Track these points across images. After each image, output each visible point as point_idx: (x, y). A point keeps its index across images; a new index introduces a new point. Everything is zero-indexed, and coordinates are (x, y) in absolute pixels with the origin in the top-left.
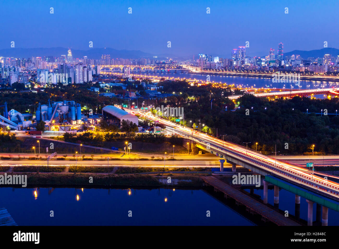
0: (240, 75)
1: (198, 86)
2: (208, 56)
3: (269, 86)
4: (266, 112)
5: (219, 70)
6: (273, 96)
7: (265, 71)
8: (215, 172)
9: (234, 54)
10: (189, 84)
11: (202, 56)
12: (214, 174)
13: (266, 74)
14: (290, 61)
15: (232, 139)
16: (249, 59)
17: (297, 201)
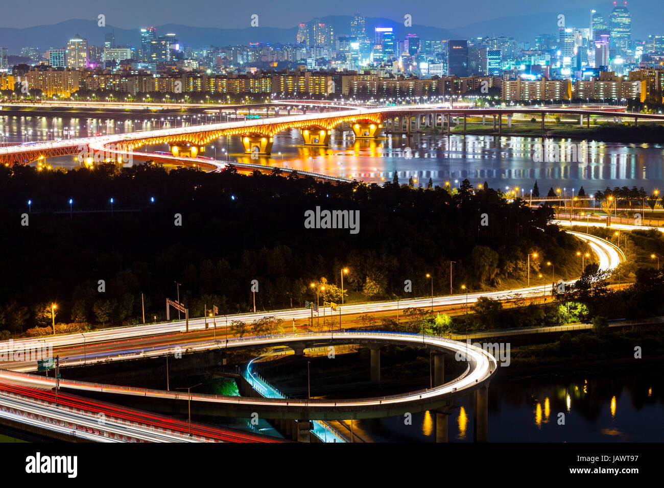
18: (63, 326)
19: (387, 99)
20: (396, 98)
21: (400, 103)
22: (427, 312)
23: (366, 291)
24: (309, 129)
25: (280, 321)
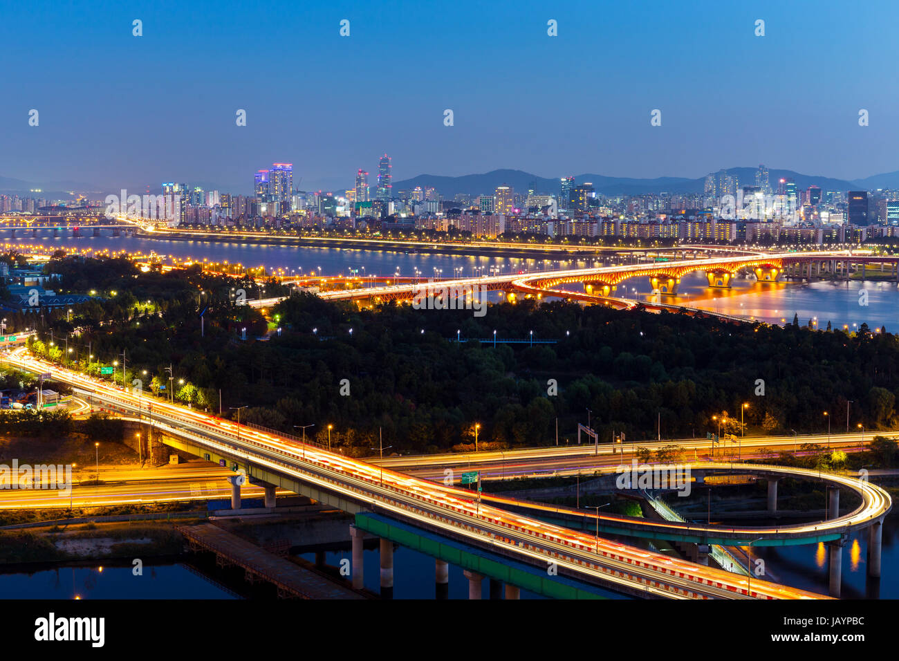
0: (278, 242)
1: (163, 272)
2: (188, 188)
3: (357, 271)
4: (351, 341)
5: (220, 227)
6: (369, 298)
7: (346, 231)
8: (216, 512)
9: (261, 185)
10: (137, 266)
11: (171, 187)
12: (214, 518)
13: (350, 238)
14: (410, 203)
15: (264, 418)
16: (304, 198)
17: (440, 576)
18: (485, 444)
19: (789, 246)
20: (798, 245)
21: (801, 250)
22: (823, 449)
23: (765, 426)
24: (713, 272)
25: (682, 450)
